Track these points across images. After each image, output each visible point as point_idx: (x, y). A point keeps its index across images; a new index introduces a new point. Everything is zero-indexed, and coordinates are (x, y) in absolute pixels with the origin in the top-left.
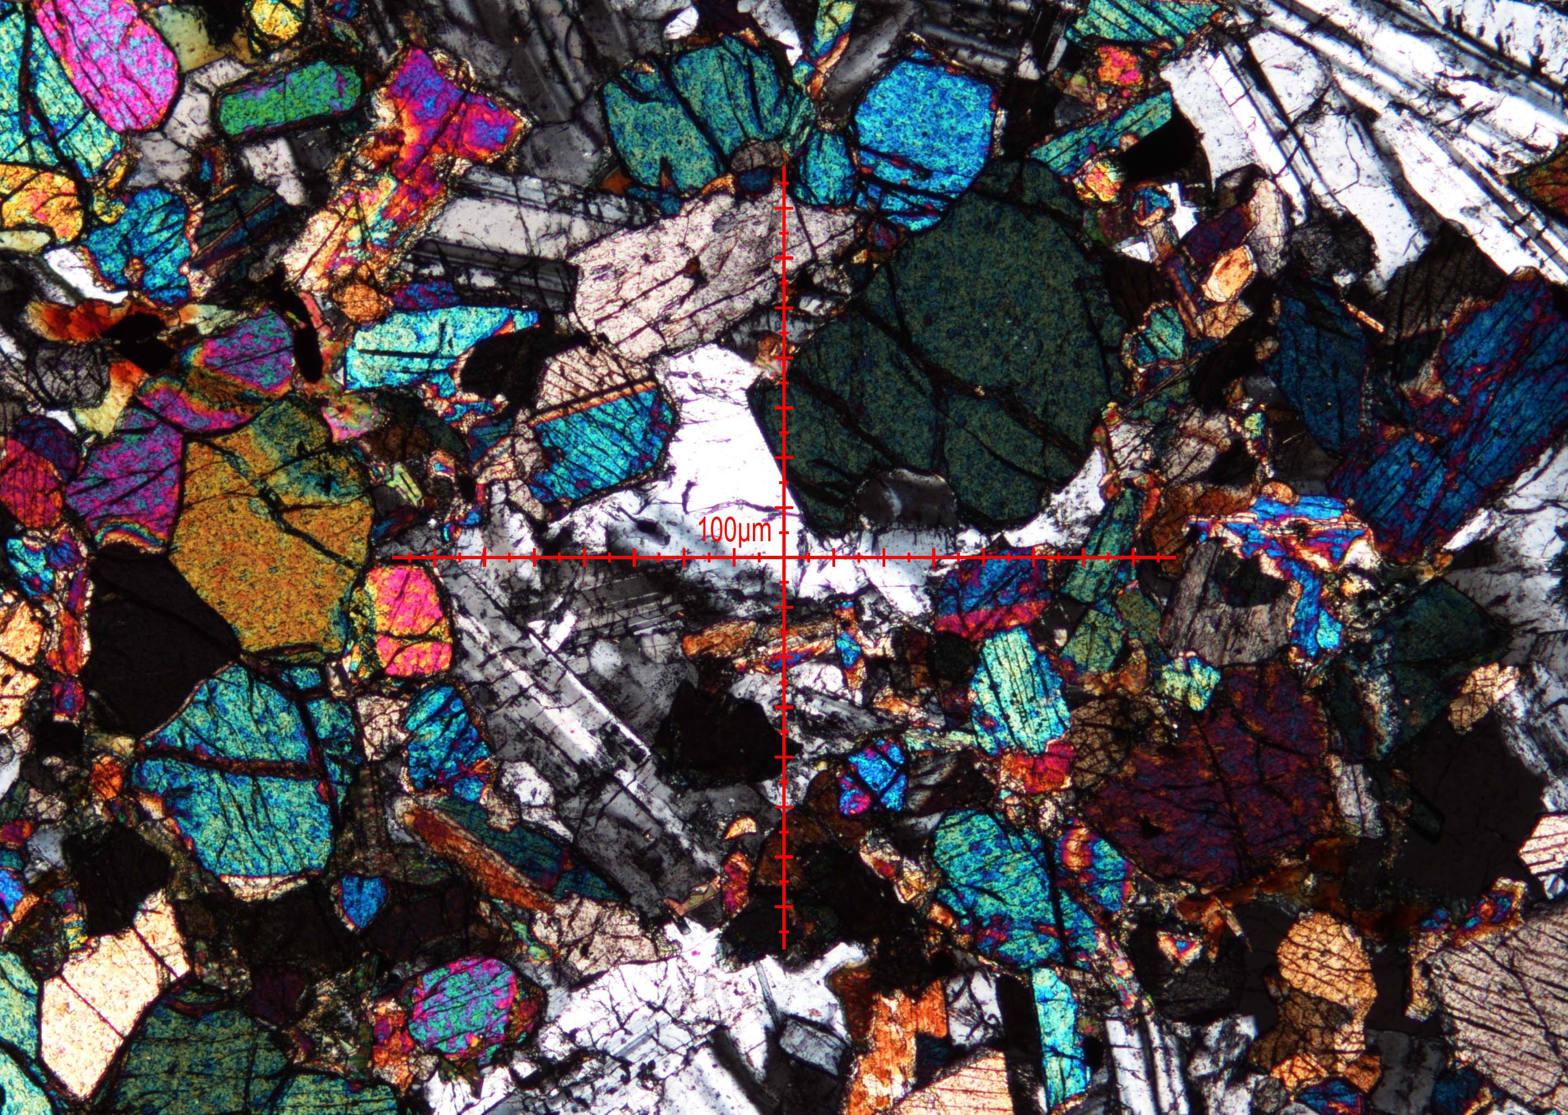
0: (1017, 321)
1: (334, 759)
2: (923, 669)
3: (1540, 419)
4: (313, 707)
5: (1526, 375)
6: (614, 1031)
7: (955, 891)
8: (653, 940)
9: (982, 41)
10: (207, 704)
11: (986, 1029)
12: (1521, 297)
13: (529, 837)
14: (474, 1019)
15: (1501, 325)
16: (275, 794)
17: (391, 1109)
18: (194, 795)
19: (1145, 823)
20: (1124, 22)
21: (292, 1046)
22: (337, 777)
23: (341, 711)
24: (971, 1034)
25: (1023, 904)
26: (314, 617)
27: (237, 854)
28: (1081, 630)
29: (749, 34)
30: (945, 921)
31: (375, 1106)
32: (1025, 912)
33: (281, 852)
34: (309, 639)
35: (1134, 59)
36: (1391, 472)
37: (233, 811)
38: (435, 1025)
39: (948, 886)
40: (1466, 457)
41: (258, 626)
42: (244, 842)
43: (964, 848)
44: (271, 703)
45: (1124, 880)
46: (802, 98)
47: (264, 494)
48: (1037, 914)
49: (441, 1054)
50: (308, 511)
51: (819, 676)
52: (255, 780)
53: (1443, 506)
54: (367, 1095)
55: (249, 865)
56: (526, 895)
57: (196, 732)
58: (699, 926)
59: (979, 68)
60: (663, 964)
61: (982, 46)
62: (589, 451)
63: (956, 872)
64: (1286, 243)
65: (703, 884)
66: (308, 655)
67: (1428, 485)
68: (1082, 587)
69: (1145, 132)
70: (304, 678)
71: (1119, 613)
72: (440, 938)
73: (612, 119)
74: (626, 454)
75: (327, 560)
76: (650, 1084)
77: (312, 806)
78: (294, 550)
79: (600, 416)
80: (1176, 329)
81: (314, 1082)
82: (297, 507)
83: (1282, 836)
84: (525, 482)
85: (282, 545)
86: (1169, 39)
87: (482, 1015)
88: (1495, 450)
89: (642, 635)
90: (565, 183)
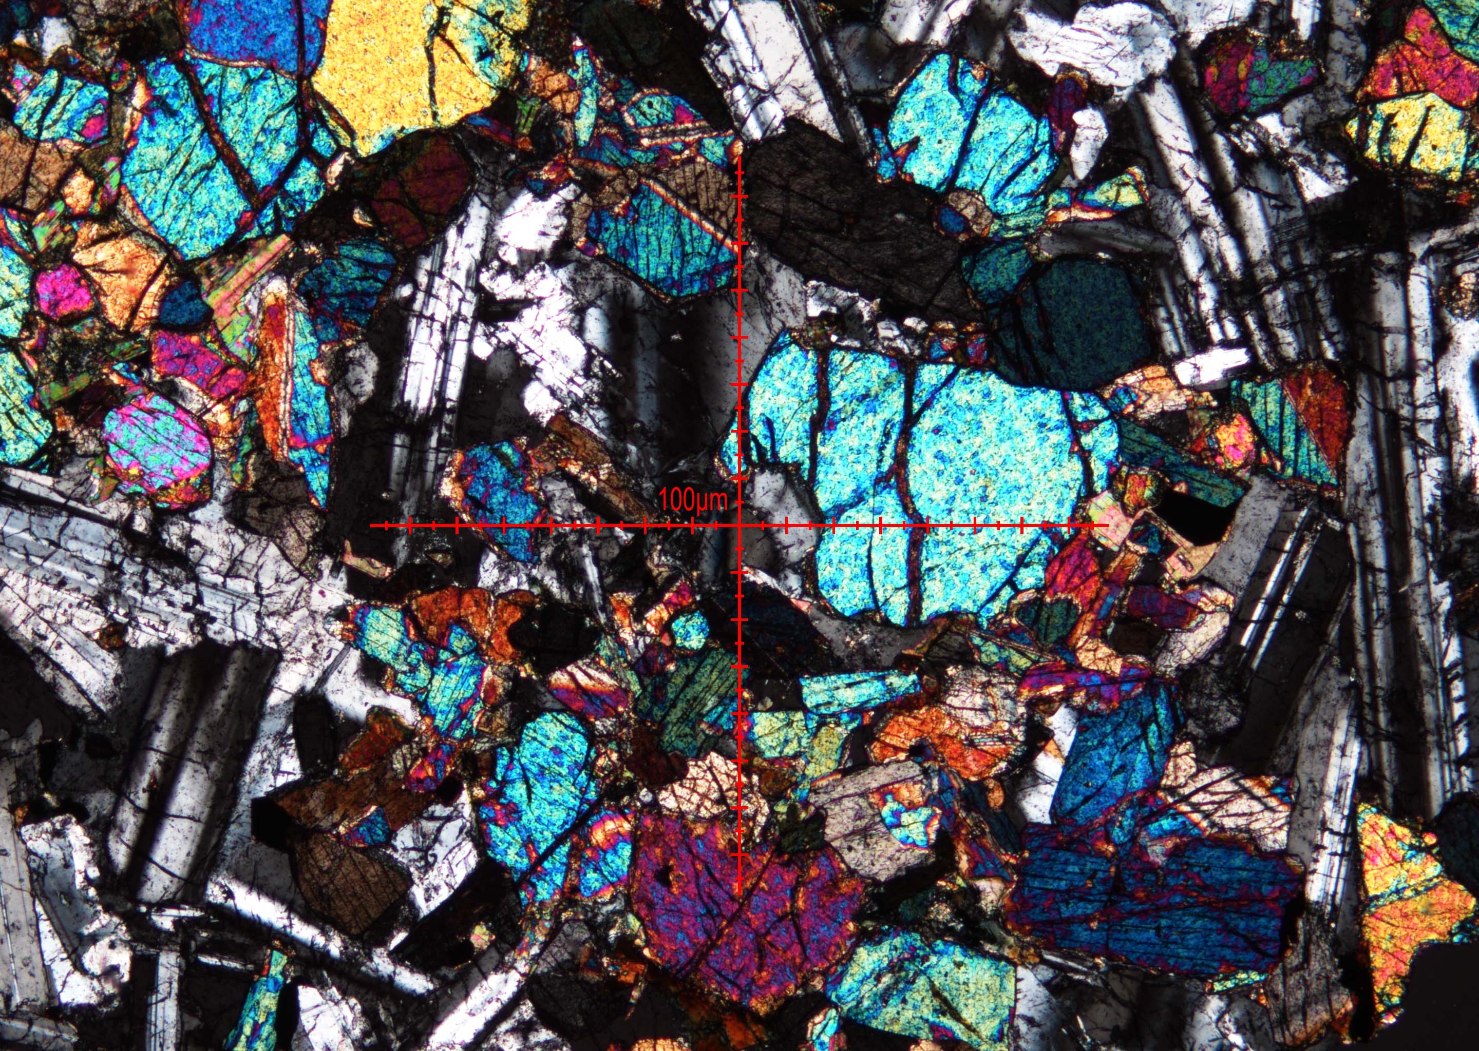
0: (984, 499)
1: (276, 209)
2: (665, 616)
3: (1191, 954)
4: (305, 164)
5: (1219, 919)
6: (218, 573)
7: (512, 759)
8: (309, 553)
9: (1182, 320)
10: (250, 81)
11: (421, 858)
12: (1276, 874)
13: (322, 401)
14: (150, 458)
15: (1244, 874)
16: (217, 182)
17: (36, 443)
18: (172, 121)
19: (667, 869)
20: (1273, 420)
21: (32, 333)
22: (264, 221)
23: (317, 189)
24: (410, 849)
25: (538, 820)
26: (376, 117)
27: (150, 186)
28: (781, 715)
29: (1062, 136)
30: (482, 768)
31: (30, 429)
32: (534, 825)
33: (175, 218)
34: (354, 125)
35: (1251, 447)
36: (1070, 869)
37: (180, 160)
38: (125, 432)
39: (511, 751)
40: (1123, 919)
41: (337, 78)
42: (163, 186)
43: (550, 744)
44: (284, 131)
45: (612, 884)
46: (1040, 212)
47: (442, 12)
48: (538, 836)
49: (106, 453)
50: (454, 54)
51: (603, 539)
52: (217, 159)
53: (1074, 927)
54: (35, 416)
55: (148, 201)
56: (275, 431)
57: (222, 88)
58: (345, 581)
59: (1159, 333)
60: (296, 575)
61: (1178, 323)
62: (653, 239)
63: (526, 752)
64: (1190, 664)
65: (380, 561)
66: (341, 132)
67: (1081, 904)
68: (816, 693)
69: (1200, 495)
70: (322, 142)
71: (815, 735)
72: (195, 388)
73: (921, 78)
74: (670, 270)
75: (427, 97)
76: (196, 629)
77: (228, 218)
78: (416, 65)
79: (685, 228)
80: (1064, 625)
81: (16, 369)
82: (450, 44)
83: (730, 982)
84: (593, 207)
85: (413, 53)
86: (1285, 462)
87: (159, 462)
88: (1144, 936)
89: (538, 379)
90: (847, 76)
